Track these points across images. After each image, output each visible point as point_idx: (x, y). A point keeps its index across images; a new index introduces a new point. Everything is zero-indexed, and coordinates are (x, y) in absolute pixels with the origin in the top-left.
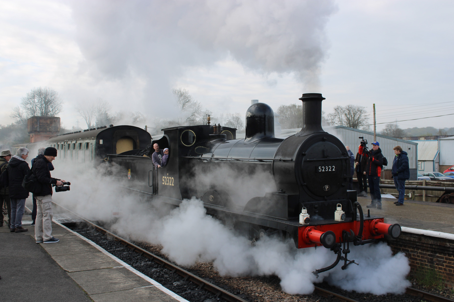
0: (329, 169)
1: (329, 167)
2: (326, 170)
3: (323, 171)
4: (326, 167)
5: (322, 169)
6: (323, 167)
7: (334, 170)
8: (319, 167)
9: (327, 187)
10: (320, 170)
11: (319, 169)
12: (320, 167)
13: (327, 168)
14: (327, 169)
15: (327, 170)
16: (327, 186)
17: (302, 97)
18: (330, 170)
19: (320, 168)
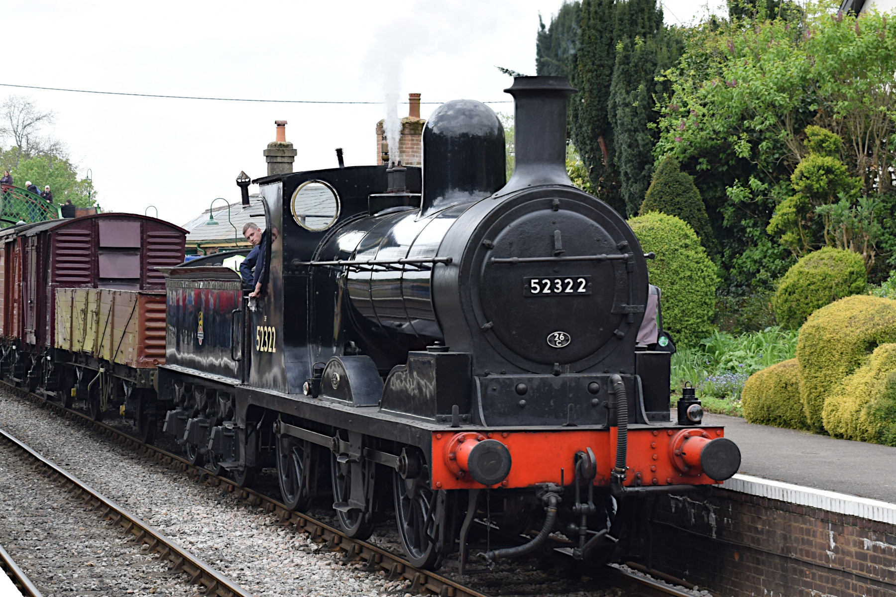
0: (565, 286)
1: (566, 281)
2: (556, 290)
3: (546, 291)
4: (556, 281)
5: (543, 286)
6: (544, 282)
7: (581, 290)
8: (533, 281)
9: (561, 336)
10: (535, 288)
11: (533, 285)
12: (537, 281)
13: (558, 283)
14: (559, 286)
15: (558, 289)
16: (560, 334)
17: (514, 85)
18: (568, 290)
19: (535, 283)
